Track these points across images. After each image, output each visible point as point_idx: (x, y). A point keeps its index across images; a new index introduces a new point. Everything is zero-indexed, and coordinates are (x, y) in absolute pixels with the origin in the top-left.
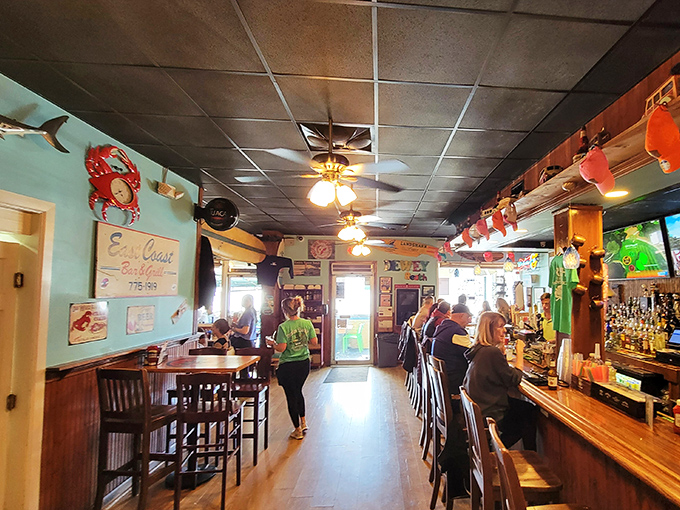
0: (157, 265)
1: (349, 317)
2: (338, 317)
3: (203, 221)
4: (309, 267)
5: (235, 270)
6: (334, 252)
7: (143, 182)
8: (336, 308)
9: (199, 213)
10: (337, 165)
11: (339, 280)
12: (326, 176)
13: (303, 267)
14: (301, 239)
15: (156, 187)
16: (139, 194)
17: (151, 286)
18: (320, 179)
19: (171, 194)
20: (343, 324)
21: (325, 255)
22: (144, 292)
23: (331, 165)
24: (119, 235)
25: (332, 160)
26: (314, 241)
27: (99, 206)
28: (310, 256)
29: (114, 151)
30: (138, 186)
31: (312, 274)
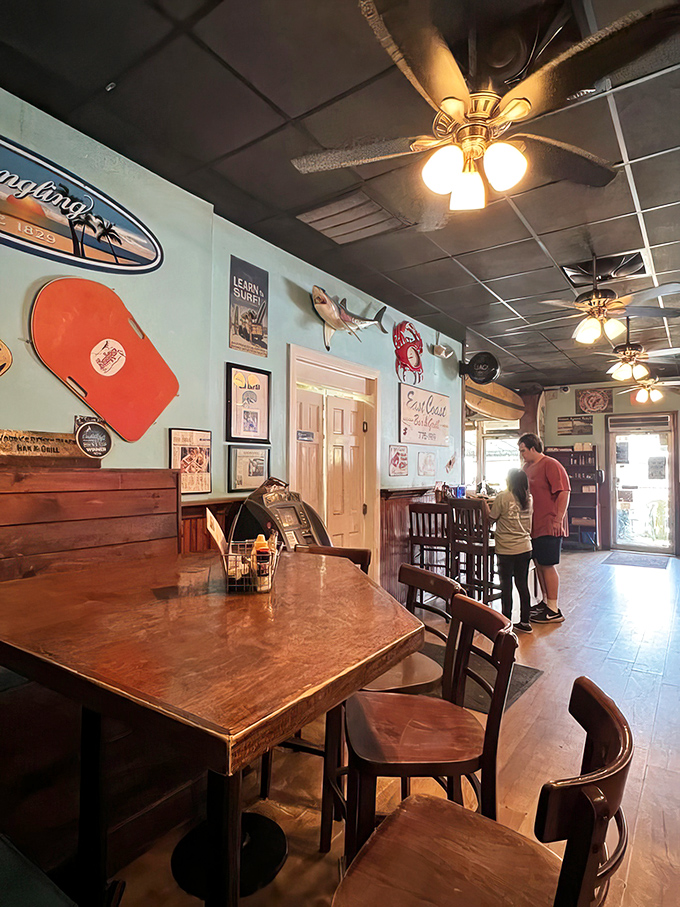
0: (436, 418)
1: (636, 487)
2: (619, 488)
3: (467, 376)
4: (577, 423)
5: (490, 432)
6: (611, 402)
7: (424, 348)
8: (618, 476)
9: (463, 369)
10: (603, 300)
11: (620, 439)
12: (591, 314)
13: (570, 424)
14: (565, 389)
15: (433, 350)
16: (423, 357)
17: (432, 436)
18: (585, 317)
19: (443, 354)
20: (628, 498)
21: (599, 407)
22: (428, 441)
23: (596, 301)
24: (412, 393)
25: (597, 297)
26: (582, 391)
27: (401, 370)
28: (579, 410)
29: (407, 326)
30: (421, 351)
31: (581, 433)
